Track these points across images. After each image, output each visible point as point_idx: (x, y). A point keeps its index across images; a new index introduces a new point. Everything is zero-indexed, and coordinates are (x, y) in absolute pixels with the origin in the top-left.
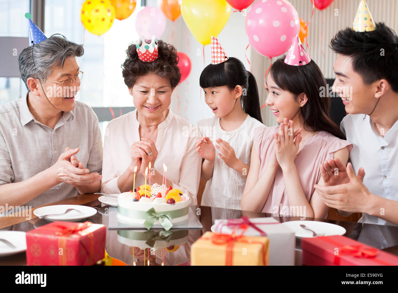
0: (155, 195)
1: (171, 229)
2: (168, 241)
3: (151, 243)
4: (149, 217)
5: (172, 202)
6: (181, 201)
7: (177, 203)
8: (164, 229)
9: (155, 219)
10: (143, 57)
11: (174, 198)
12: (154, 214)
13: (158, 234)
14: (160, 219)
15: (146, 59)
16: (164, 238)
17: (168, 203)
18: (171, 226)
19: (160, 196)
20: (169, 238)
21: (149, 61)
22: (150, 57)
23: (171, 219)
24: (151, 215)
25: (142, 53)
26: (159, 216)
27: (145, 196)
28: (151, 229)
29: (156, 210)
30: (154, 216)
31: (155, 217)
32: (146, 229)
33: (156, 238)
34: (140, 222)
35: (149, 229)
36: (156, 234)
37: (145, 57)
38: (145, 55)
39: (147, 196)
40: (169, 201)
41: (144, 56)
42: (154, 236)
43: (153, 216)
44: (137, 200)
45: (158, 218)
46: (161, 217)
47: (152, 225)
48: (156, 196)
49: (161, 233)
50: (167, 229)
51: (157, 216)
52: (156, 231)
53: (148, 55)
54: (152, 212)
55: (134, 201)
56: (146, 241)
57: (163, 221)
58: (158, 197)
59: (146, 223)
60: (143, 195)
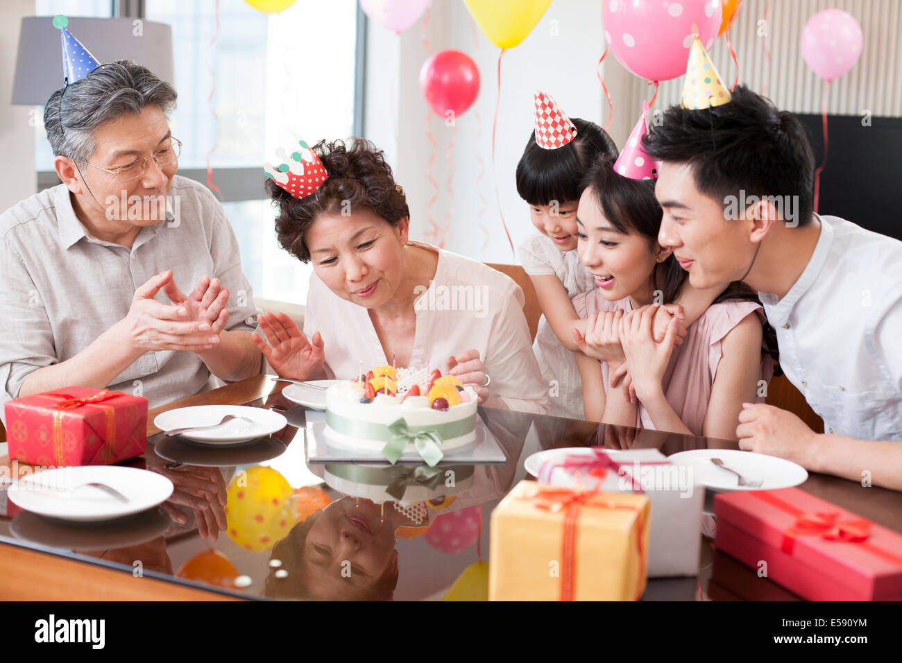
0: (406, 390)
1: (440, 462)
2: (434, 488)
3: (397, 491)
4: (394, 437)
5: (443, 405)
6: (461, 402)
7: (452, 408)
8: (424, 463)
9: (407, 442)
11: (445, 397)
12: (403, 431)
13: (411, 472)
14: (417, 441)
16: (423, 482)
17: (433, 407)
18: (440, 457)
19: (416, 391)
20: (435, 481)
23: (439, 442)
24: (398, 432)
26: (415, 435)
27: (386, 391)
28: (398, 462)
29: (409, 423)
30: (403, 436)
31: (407, 437)
32: (388, 462)
33: (409, 480)
34: (374, 448)
35: (393, 461)
36: (407, 473)
39: (389, 393)
40: (436, 404)
42: (404, 477)
43: (403, 434)
44: (367, 400)
45: (412, 440)
46: (419, 438)
47: (399, 453)
48: (409, 393)
49: (419, 470)
50: (432, 463)
51: (411, 435)
54: (400, 426)
55: (361, 402)
57: (423, 446)
58: (412, 395)
59: (387, 449)
60: (382, 390)
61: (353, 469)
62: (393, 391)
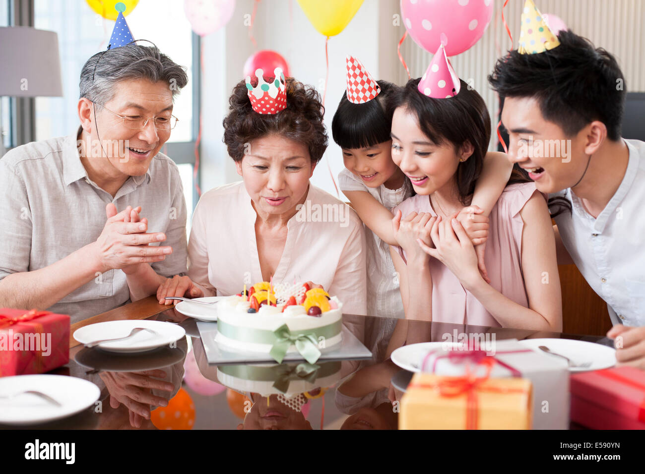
0: (284, 301)
1: (319, 360)
2: (313, 381)
3: (282, 386)
4: (279, 340)
5: (317, 312)
6: (331, 309)
7: (324, 314)
8: (305, 361)
9: (289, 344)
10: (259, 106)
11: (317, 305)
12: (286, 335)
13: (294, 369)
14: (297, 343)
15: (264, 110)
16: (304, 376)
17: (309, 314)
18: (318, 355)
19: (293, 302)
20: (313, 376)
21: (269, 113)
22: (272, 106)
23: (316, 342)
24: (282, 337)
25: (258, 98)
26: (296, 338)
27: (269, 303)
28: (284, 361)
29: (291, 328)
30: (287, 339)
31: (289, 340)
32: (275, 362)
33: (292, 376)
34: (263, 350)
35: (279, 361)
36: (290, 370)
37: (263, 106)
38: (263, 102)
39: (271, 304)
40: (311, 312)
41: (261, 104)
42: (288, 373)
43: (285, 337)
44: (254, 310)
45: (293, 342)
46: (300, 340)
47: (284, 354)
48: (288, 303)
49: (300, 367)
50: (312, 360)
51: (292, 338)
52: (290, 364)
53: (267, 102)
54: (283, 331)
55: (249, 312)
56: (272, 383)
57: (303, 347)
58: (290, 305)
59: (274, 351)
60: (265, 302)
61: (243, 369)
62: (274, 302)
